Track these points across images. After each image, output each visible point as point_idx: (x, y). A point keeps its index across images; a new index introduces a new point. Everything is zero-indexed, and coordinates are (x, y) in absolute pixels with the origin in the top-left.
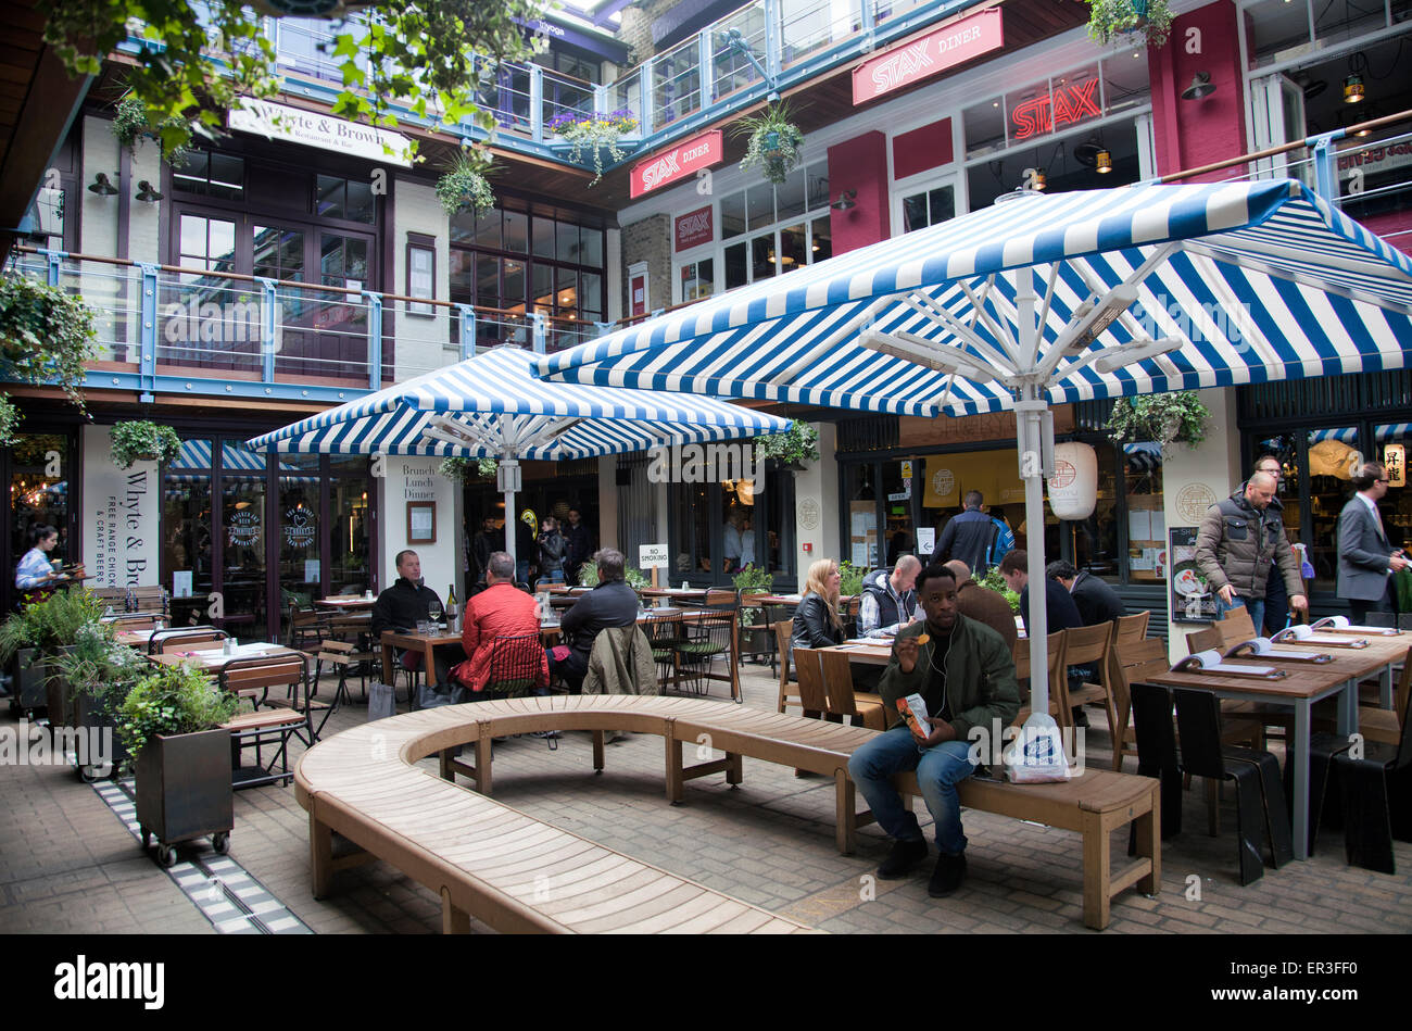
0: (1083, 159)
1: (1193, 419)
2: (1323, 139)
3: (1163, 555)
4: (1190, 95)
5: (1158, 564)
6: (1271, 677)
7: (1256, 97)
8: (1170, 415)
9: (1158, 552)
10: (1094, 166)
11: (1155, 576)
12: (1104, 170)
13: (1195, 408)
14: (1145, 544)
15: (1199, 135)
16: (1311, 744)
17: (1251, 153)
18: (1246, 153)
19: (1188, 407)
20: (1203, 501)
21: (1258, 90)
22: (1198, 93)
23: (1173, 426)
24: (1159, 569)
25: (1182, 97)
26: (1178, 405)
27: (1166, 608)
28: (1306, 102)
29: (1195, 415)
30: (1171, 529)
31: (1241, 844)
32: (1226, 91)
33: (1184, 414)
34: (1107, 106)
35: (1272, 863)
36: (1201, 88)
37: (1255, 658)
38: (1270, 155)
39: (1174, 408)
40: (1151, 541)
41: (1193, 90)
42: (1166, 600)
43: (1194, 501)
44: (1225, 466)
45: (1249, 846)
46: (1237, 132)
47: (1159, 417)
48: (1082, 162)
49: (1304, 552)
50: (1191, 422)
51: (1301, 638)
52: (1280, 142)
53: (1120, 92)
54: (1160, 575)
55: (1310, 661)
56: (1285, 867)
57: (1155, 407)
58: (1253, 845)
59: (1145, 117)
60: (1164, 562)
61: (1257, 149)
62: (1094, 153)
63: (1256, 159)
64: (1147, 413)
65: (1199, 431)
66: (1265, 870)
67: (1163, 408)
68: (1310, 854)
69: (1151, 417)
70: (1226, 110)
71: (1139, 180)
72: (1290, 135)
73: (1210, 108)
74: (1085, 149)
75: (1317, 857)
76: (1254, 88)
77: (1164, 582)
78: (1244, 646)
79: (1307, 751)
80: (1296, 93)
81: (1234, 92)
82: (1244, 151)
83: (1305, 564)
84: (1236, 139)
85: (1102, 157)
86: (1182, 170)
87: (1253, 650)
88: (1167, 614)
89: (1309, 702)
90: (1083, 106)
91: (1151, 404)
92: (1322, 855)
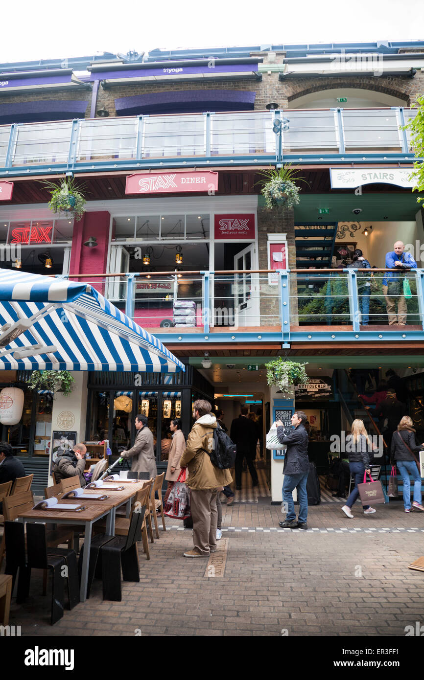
0: (42, 260)
1: (67, 382)
2: (132, 275)
3: (49, 443)
4: (87, 244)
5: (47, 447)
6: (78, 510)
7: (112, 253)
8: (58, 380)
9: (47, 442)
10: (44, 264)
11: (45, 453)
12: (48, 266)
13: (69, 377)
14: (42, 438)
15: (89, 262)
16: (92, 542)
17: (107, 274)
18: (105, 273)
19: (65, 377)
20: (69, 419)
21: (114, 249)
22: (91, 245)
23: (58, 385)
24: (48, 450)
25: (84, 245)
26: (61, 376)
27: (48, 468)
28: (130, 259)
29: (68, 381)
30: (54, 431)
31: (53, 602)
32: (102, 247)
33: (63, 380)
34: (54, 240)
35: (68, 607)
36: (92, 243)
37: (75, 499)
38: (115, 276)
39: (59, 377)
40: (45, 436)
41: (89, 243)
42: (48, 465)
43: (65, 419)
44: (79, 404)
45: (57, 602)
46: (103, 264)
47: (52, 380)
48: (41, 261)
49: (108, 444)
50: (66, 384)
51: (98, 486)
52: (118, 272)
53: (60, 236)
54: (48, 453)
55: (98, 499)
56: (75, 608)
57: (51, 375)
58: (59, 601)
59: (69, 248)
60: (49, 447)
61: (110, 273)
62: (45, 258)
63: (109, 276)
64: (46, 378)
65: (69, 388)
66: (65, 612)
67: (54, 376)
68: (88, 598)
69: (48, 380)
70: (100, 254)
71: (62, 274)
72: (123, 270)
73: (94, 252)
74: (43, 255)
75: (90, 599)
76: (112, 249)
77: (48, 456)
78: (70, 493)
79: (89, 546)
80: (127, 255)
81: (104, 248)
82: (105, 272)
83: (108, 449)
84: (102, 267)
85: (48, 261)
86: (80, 274)
87: (75, 495)
88: (48, 471)
89: (91, 523)
90: (44, 237)
91: (49, 374)
92: (93, 597)
